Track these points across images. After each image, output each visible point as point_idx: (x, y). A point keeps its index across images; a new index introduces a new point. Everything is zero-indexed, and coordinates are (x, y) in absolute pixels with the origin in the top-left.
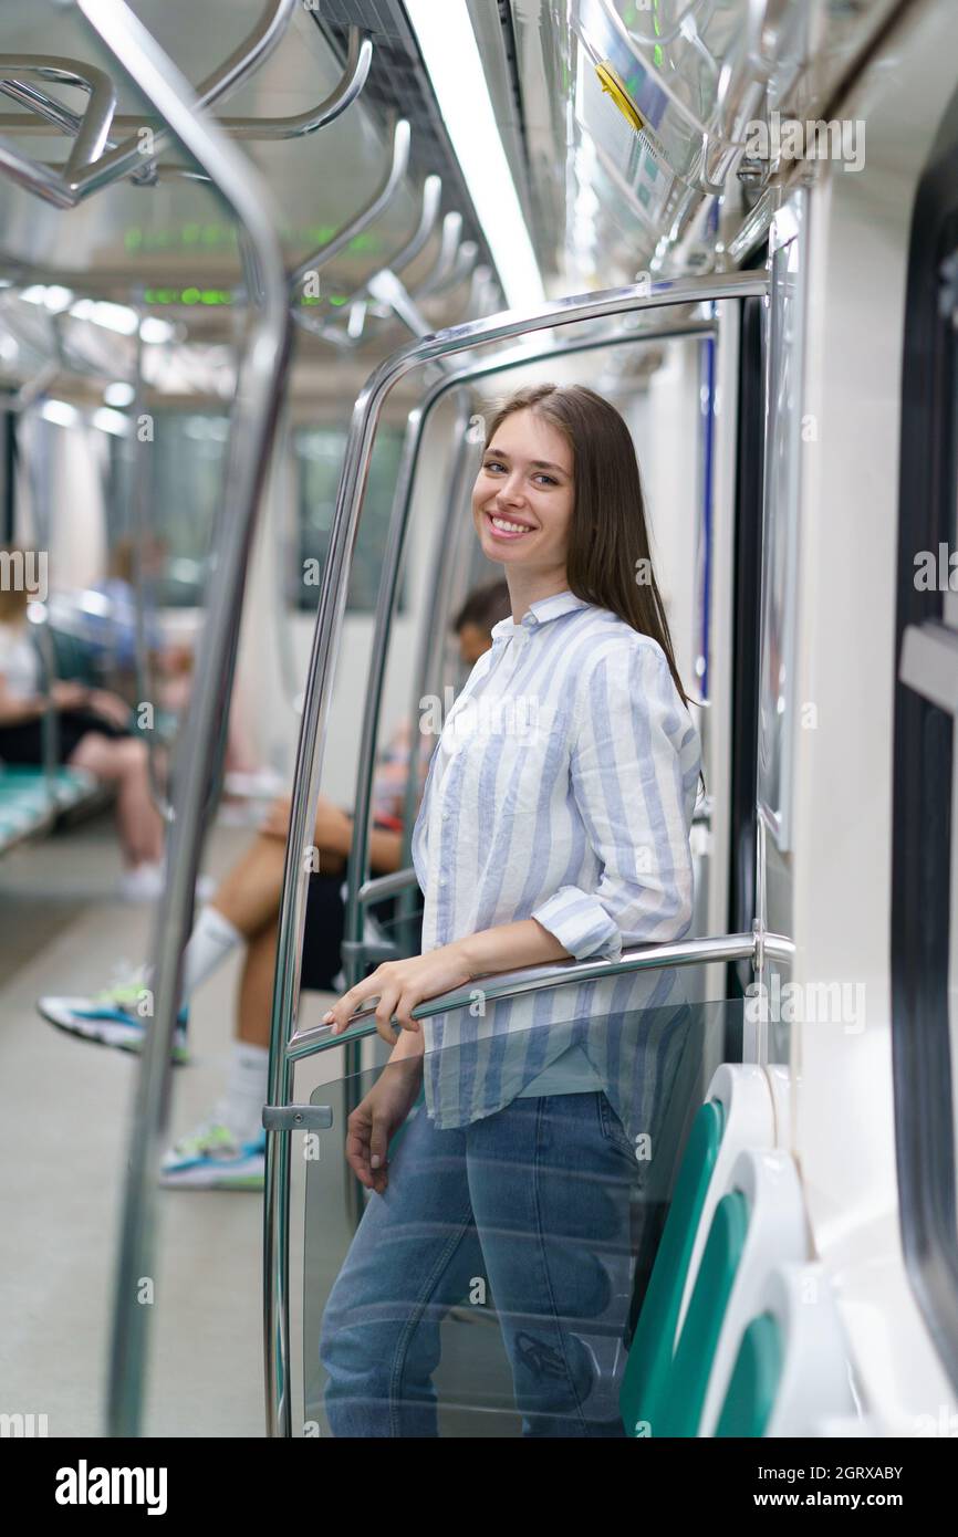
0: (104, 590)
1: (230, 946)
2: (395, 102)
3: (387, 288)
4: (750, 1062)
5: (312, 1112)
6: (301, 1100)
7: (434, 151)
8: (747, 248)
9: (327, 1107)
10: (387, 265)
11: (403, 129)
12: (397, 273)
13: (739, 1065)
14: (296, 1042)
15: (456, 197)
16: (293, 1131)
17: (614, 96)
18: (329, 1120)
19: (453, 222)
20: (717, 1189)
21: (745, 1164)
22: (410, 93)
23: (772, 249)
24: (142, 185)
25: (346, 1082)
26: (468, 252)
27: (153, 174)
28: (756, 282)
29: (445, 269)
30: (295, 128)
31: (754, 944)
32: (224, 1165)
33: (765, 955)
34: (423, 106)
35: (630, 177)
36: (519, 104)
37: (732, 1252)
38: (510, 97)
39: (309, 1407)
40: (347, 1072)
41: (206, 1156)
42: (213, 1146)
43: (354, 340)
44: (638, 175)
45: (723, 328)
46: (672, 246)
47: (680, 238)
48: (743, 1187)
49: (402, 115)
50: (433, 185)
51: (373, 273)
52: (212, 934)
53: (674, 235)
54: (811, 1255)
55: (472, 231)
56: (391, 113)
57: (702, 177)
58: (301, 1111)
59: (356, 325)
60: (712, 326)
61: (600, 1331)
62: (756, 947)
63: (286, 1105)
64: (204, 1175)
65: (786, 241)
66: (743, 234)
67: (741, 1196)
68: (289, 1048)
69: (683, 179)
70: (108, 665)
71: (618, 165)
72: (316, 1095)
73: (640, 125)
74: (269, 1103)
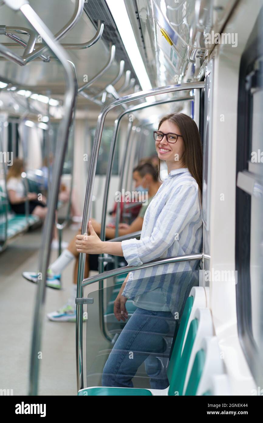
0: (41, 169)
1: (71, 259)
2: (111, 41)
3: (111, 89)
4: (201, 286)
5: (88, 300)
6: (85, 297)
7: (122, 54)
8: (201, 77)
9: (92, 298)
10: (111, 83)
11: (113, 48)
12: (113, 85)
13: (198, 287)
14: (84, 281)
15: (128, 66)
16: (83, 305)
17: (165, 37)
18: (92, 302)
19: (128, 73)
20: (191, 318)
21: (198, 312)
22: (115, 38)
23: (206, 76)
24: (46, 62)
25: (100, 291)
26: (133, 81)
27: (49, 59)
28: (201, 84)
29: (126, 85)
30: (84, 46)
31: (202, 256)
32: (70, 316)
33: (204, 258)
34: (118, 41)
35: (171, 59)
36: (143, 41)
37: (194, 334)
38: (141, 39)
39: (88, 376)
40: (100, 288)
41: (66, 313)
42: (67, 311)
43: (103, 103)
44: (173, 59)
45: (196, 98)
46: (183, 77)
47: (185, 75)
48: (197, 317)
49: (113, 44)
50: (122, 63)
51: (107, 86)
52: (67, 256)
53: (183, 74)
54: (214, 334)
55: (133, 75)
56: (110, 43)
57: (188, 58)
58: (85, 299)
59: (104, 100)
60: (193, 98)
61: (164, 356)
62: (202, 257)
63: (81, 298)
64: (65, 318)
65: (208, 74)
66: (200, 73)
67: (197, 320)
68: (82, 283)
69: (184, 59)
70: (42, 188)
71: (168, 56)
72: (89, 295)
73: (172, 44)
74: (77, 297)
